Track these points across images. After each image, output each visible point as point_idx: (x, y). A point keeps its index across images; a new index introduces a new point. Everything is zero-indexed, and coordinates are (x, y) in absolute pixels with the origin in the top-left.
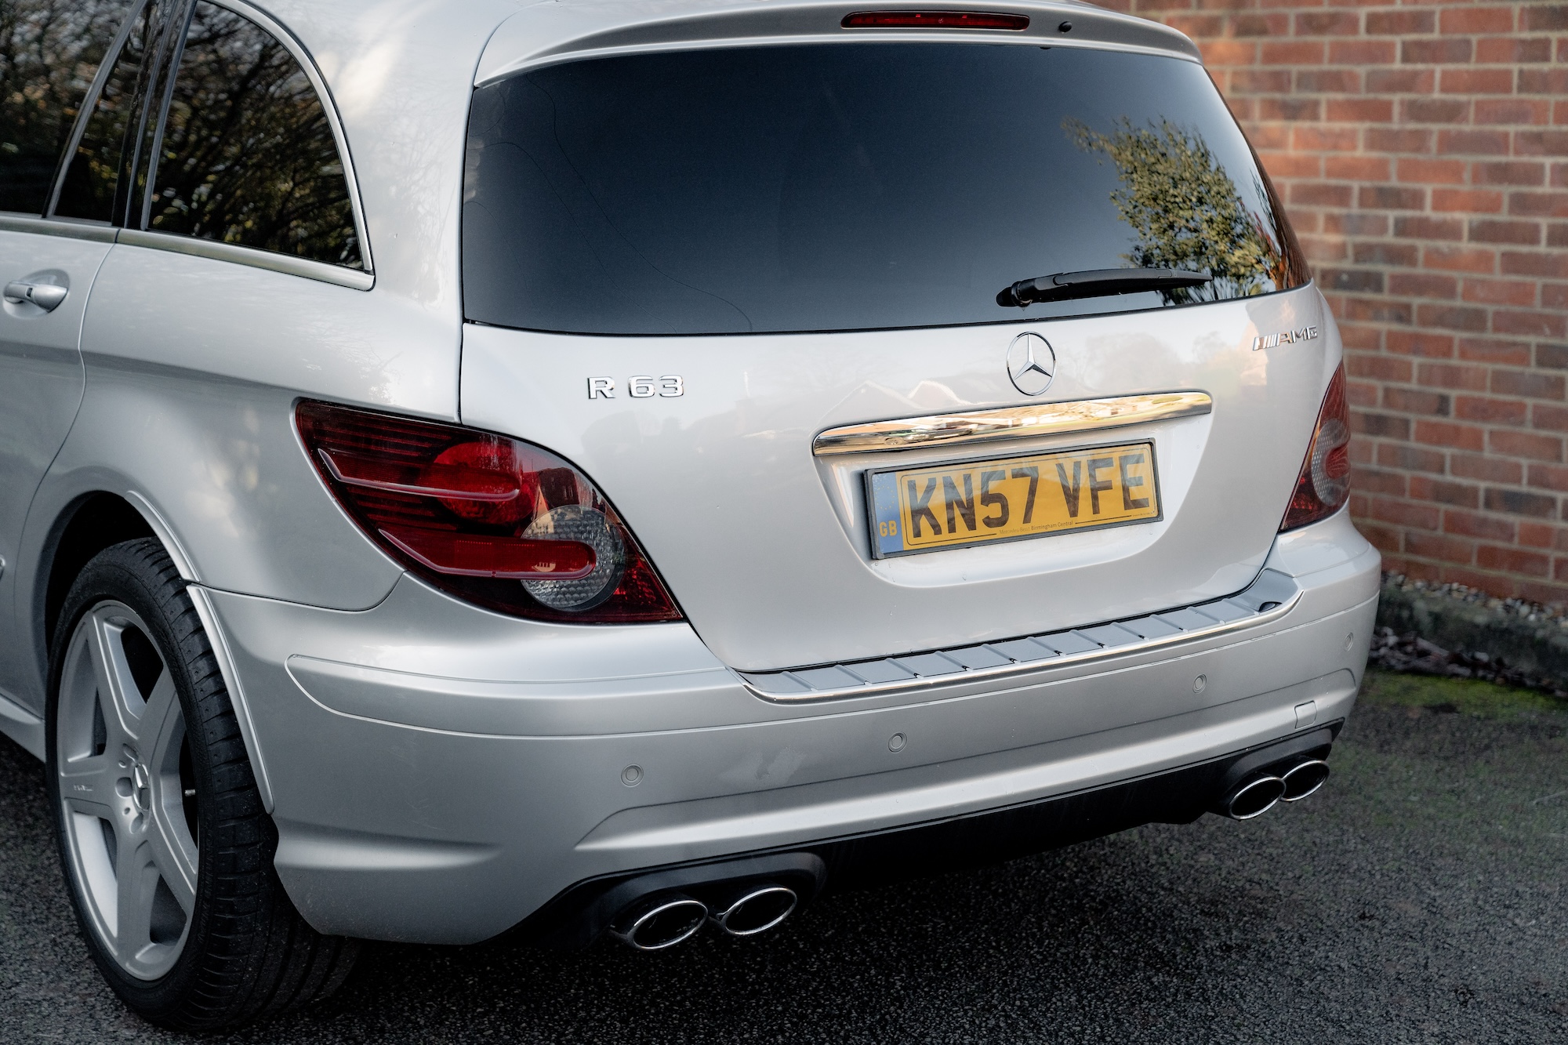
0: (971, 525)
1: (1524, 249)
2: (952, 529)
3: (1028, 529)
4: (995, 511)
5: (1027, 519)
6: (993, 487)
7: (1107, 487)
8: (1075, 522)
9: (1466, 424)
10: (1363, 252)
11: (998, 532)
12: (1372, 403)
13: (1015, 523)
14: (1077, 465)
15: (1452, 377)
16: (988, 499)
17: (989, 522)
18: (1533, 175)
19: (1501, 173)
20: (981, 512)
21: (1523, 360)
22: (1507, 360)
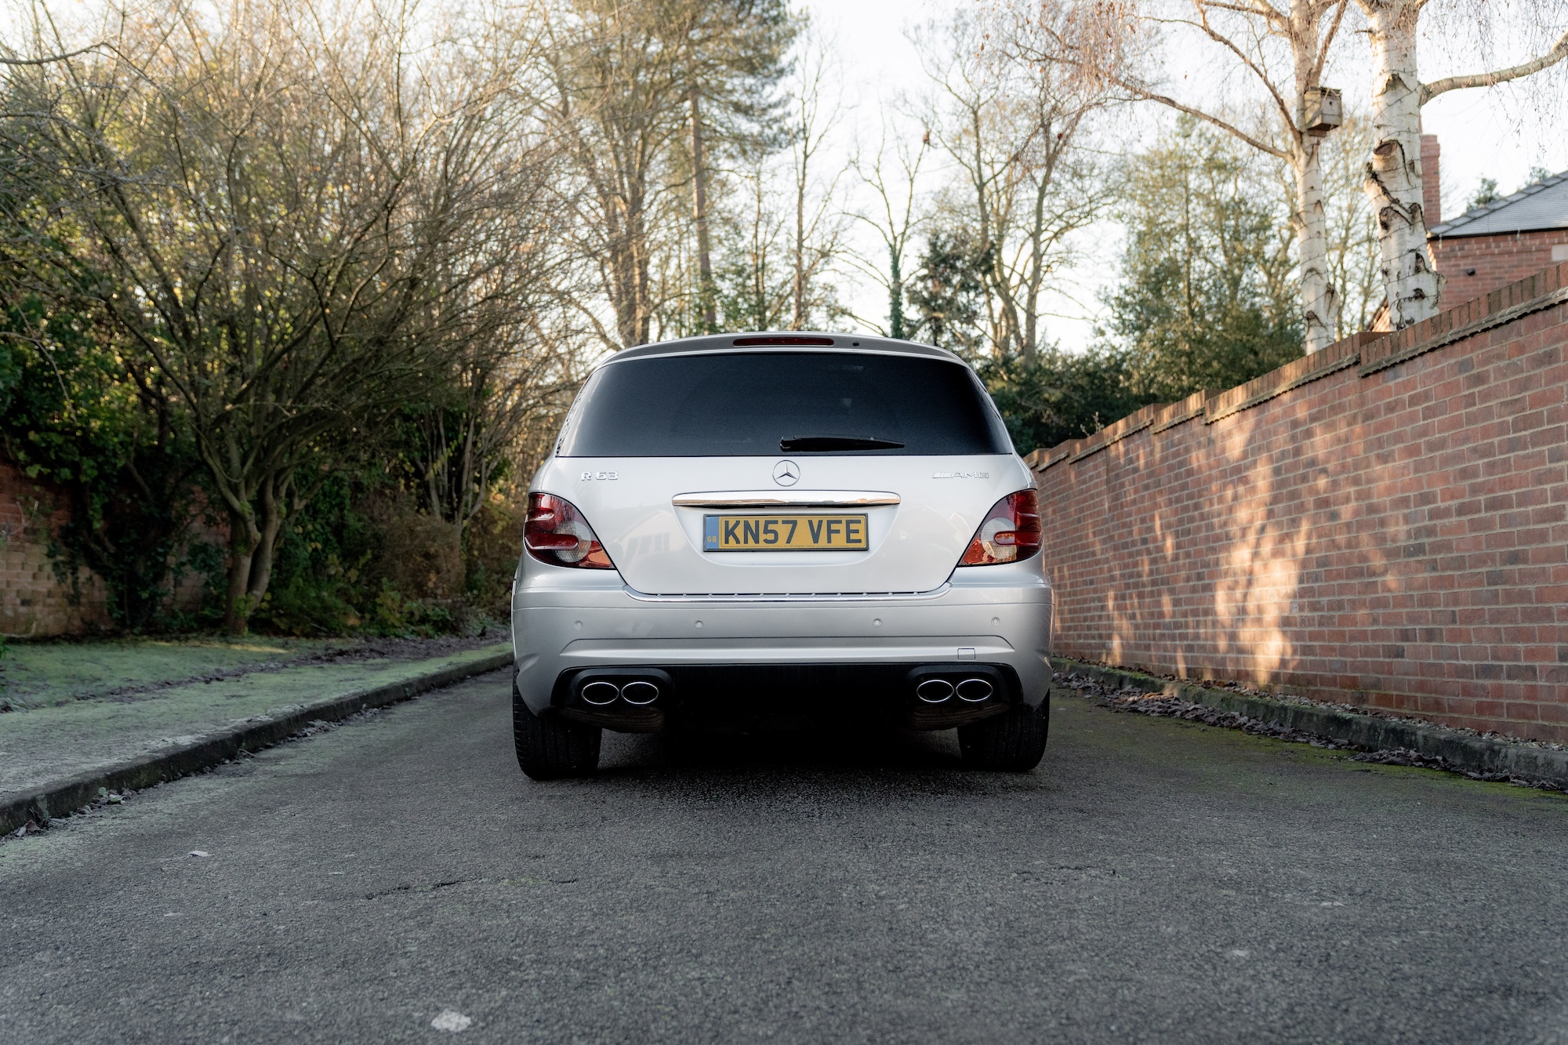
0: (757, 541)
1: (1476, 516)
2: (746, 541)
3: (788, 546)
4: (771, 537)
5: (789, 541)
6: (771, 527)
7: (838, 532)
8: (816, 546)
9: (1464, 627)
10: (1418, 533)
11: (771, 546)
12: (1427, 623)
13: (781, 543)
14: (820, 522)
15: (1456, 600)
16: (766, 531)
17: (766, 541)
18: (1474, 473)
19: (1464, 474)
20: (762, 536)
21: (1481, 584)
22: (1476, 585)
